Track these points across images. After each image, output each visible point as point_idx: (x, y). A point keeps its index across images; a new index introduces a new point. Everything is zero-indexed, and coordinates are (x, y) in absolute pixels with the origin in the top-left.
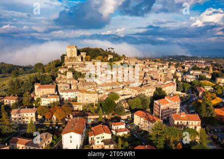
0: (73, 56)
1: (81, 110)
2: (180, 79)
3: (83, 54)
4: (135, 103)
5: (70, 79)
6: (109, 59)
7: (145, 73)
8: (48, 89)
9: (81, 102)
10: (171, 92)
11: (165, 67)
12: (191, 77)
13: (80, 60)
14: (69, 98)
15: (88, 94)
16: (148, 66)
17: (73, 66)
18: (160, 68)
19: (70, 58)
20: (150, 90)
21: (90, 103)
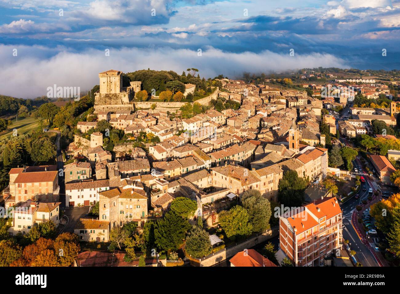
0: (113, 92)
1: (106, 240)
2: (333, 131)
3: (135, 86)
4: (235, 222)
5: (95, 151)
6: (185, 94)
7: (261, 120)
8: (37, 184)
9: (108, 220)
10: (317, 171)
11: (301, 102)
12: (356, 124)
13: (126, 99)
14: (87, 202)
15: (124, 200)
16: (266, 101)
17: (109, 114)
18: (292, 104)
19: (107, 96)
20: (271, 177)
21: (129, 220)
